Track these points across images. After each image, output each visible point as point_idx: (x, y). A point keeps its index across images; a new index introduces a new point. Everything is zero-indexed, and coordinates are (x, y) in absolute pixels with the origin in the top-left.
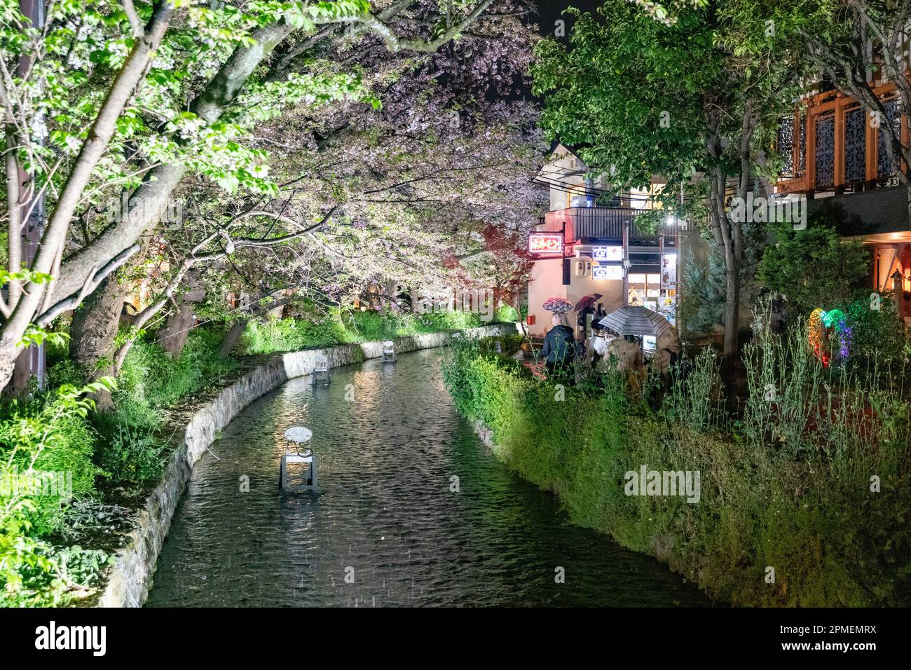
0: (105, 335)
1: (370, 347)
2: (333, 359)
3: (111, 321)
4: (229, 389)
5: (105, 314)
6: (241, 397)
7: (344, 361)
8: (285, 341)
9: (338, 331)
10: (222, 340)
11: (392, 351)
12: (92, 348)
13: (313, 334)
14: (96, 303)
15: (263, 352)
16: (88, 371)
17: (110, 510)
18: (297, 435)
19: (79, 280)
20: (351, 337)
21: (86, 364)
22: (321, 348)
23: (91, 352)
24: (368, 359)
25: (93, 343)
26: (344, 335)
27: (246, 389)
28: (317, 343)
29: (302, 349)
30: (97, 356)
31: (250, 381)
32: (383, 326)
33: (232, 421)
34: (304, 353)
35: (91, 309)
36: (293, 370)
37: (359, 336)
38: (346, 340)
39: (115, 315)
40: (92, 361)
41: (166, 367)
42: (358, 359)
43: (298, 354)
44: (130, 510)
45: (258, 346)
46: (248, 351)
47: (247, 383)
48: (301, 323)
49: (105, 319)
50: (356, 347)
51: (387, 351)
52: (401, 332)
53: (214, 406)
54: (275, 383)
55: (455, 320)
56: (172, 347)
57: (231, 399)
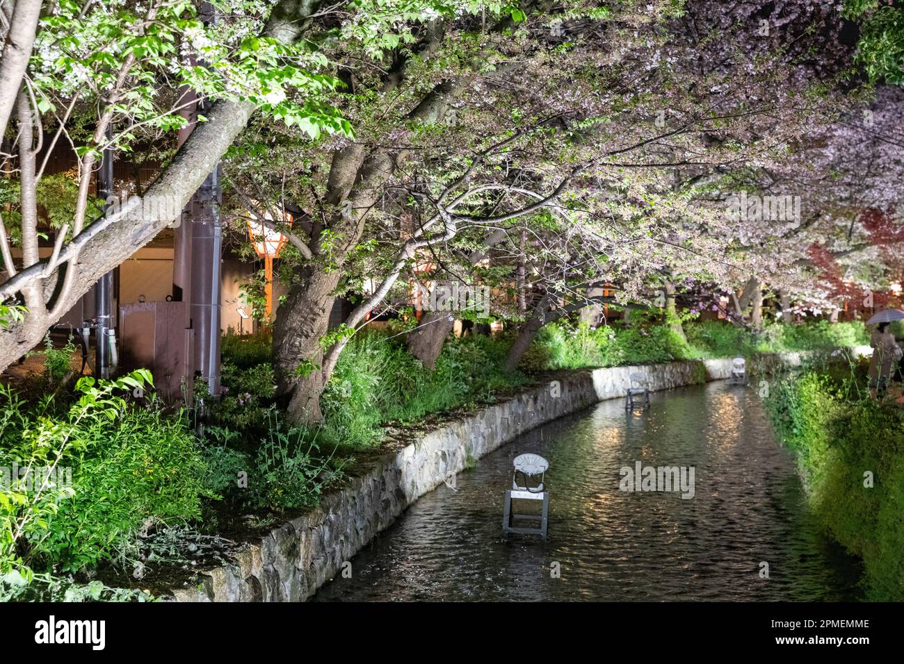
0: (312, 335)
1: (716, 365)
2: (663, 378)
3: (319, 319)
4: (497, 409)
5: (311, 309)
6: (517, 418)
7: (679, 381)
8: (600, 354)
9: (674, 345)
10: (509, 350)
11: (743, 371)
12: (296, 350)
13: (640, 347)
14: (300, 297)
15: (569, 367)
16: (290, 377)
17: (207, 542)
18: (528, 464)
19: (117, 248)
20: (693, 353)
21: (289, 369)
22: (648, 365)
23: (295, 352)
24: (713, 380)
25: (297, 343)
26: (684, 350)
27: (529, 409)
28: (646, 357)
29: (621, 365)
30: (301, 360)
31: (535, 400)
32: (739, 339)
33: (501, 447)
34: (622, 370)
35: (294, 304)
36: (607, 390)
37: (705, 350)
38: (686, 356)
39: (324, 311)
40: (296, 365)
41: (414, 378)
42: (700, 379)
43: (614, 370)
44: (233, 543)
45: (563, 358)
46: (550, 364)
47: (531, 401)
48: (624, 333)
49: (311, 316)
50: (698, 365)
51: (737, 371)
52: (763, 347)
53: (466, 426)
54: (578, 404)
55: (841, 334)
56: (425, 355)
57: (499, 421)
